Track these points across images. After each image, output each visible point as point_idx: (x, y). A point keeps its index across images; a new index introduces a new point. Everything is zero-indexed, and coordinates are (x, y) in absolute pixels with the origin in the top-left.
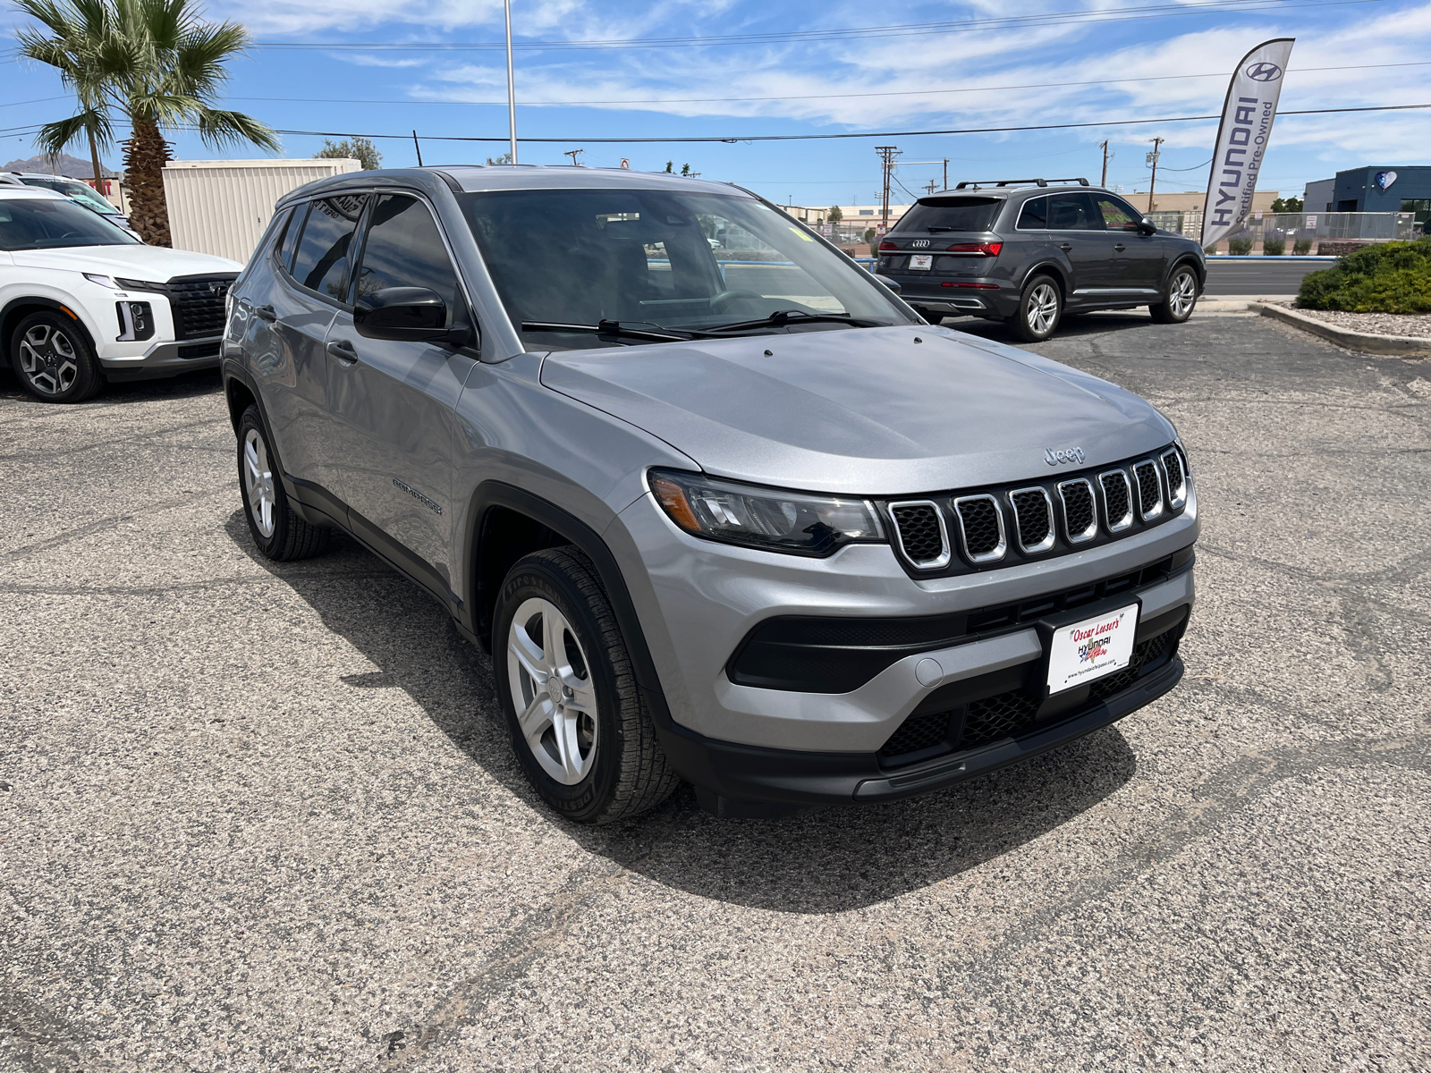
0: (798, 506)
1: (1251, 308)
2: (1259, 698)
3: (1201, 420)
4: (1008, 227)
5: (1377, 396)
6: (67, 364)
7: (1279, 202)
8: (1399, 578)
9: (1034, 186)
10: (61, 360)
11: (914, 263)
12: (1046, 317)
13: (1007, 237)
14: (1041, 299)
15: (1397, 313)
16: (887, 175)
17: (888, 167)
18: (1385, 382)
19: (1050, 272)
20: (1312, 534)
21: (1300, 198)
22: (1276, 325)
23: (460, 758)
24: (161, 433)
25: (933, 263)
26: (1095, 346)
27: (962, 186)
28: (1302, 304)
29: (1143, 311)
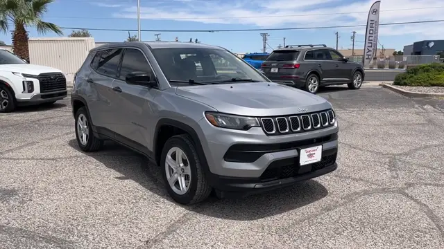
0: (240, 119)
1: (380, 85)
2: (362, 180)
3: (359, 116)
4: (301, 59)
5: (413, 110)
6: (5, 100)
7: (395, 52)
8: (406, 154)
9: (309, 47)
10: (3, 99)
11: (272, 70)
12: (314, 87)
13: (301, 62)
14: (312, 82)
15: (425, 86)
16: (265, 43)
17: (265, 40)
18: (416, 106)
19: (315, 73)
20: (385, 144)
21: (402, 51)
22: (386, 90)
23: (151, 193)
24: (38, 121)
25: (279, 70)
26: (330, 96)
27: (287, 47)
28: (395, 84)
29: (346, 85)
